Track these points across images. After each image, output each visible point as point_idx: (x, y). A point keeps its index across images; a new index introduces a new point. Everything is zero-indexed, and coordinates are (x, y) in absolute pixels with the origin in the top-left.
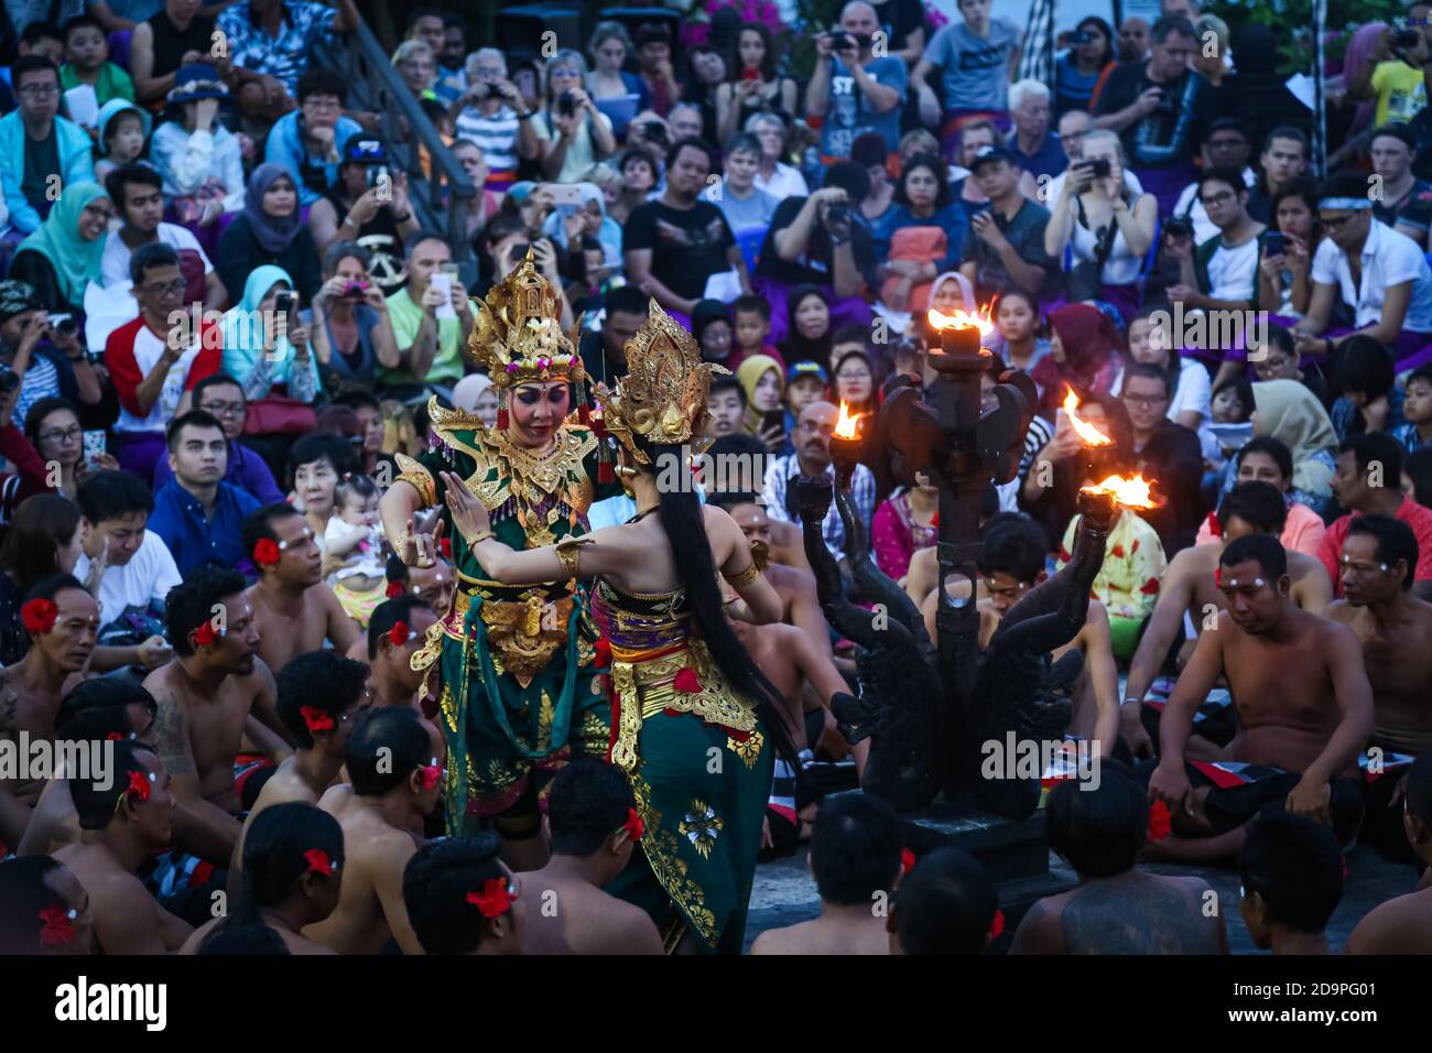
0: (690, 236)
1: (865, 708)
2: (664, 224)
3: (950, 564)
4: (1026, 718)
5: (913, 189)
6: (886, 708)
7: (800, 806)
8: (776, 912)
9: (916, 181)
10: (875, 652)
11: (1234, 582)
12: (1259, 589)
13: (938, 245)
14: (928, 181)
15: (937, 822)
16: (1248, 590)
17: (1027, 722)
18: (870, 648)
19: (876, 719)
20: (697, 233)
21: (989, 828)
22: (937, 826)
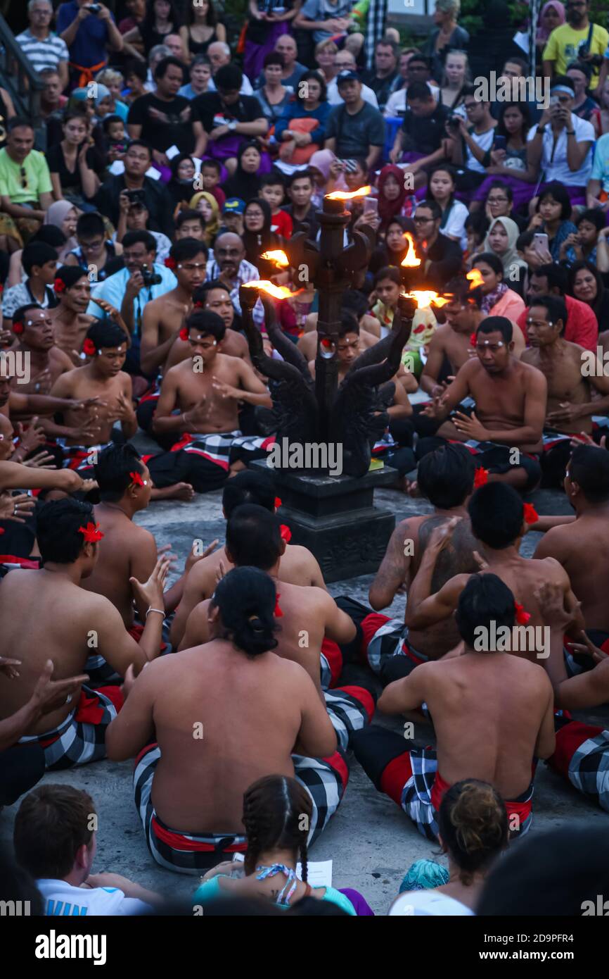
0: (169, 118)
1: (274, 414)
2: (153, 110)
3: (324, 333)
4: (364, 421)
6: (285, 415)
7: (232, 461)
8: (220, 523)
10: (280, 383)
11: (487, 342)
12: (500, 347)
13: (314, 130)
14: (314, 88)
15: (312, 479)
16: (493, 347)
17: (364, 424)
18: (278, 381)
19: (281, 420)
20: (174, 116)
21: (341, 482)
22: (312, 481)
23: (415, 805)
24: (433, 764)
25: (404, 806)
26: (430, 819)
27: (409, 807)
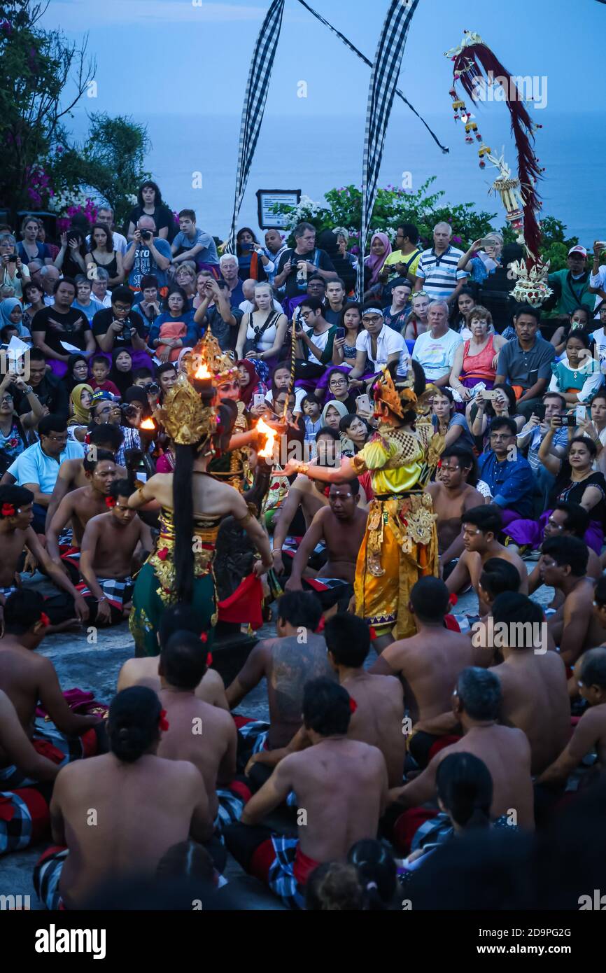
0: (64, 327)
2: (52, 321)
4: (232, 561)
5: (171, 303)
9: (174, 299)
11: (338, 493)
12: (348, 498)
13: (182, 331)
14: (179, 299)
16: (343, 496)
20: (68, 326)
23: (280, 881)
24: (292, 843)
25: (271, 884)
26: (293, 891)
27: (275, 884)
